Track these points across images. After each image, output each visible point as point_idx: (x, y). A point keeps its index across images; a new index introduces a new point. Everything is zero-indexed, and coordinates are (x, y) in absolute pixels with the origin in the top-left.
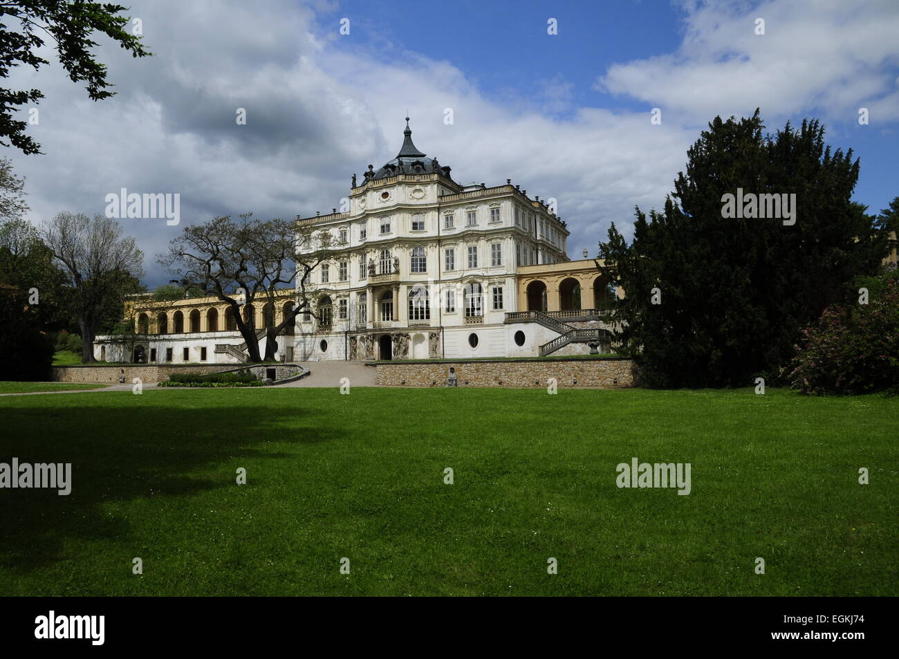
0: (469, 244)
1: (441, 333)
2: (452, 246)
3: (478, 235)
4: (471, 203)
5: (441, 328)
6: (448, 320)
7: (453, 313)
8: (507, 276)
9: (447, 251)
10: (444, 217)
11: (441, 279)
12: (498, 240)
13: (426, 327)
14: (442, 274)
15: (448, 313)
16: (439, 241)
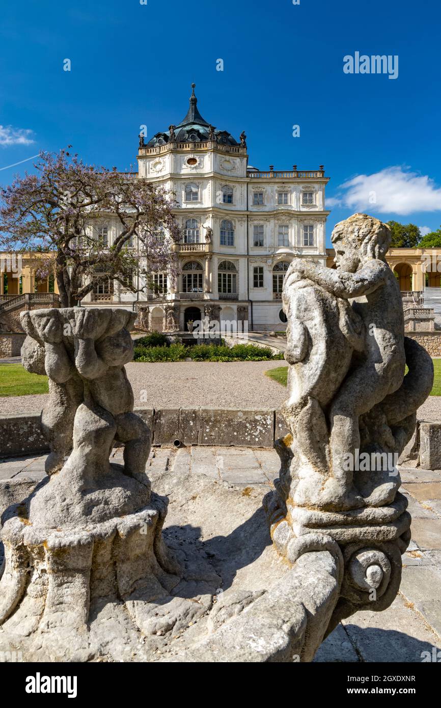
0: (280, 222)
1: (250, 308)
2: (262, 222)
3: (290, 215)
4: (283, 183)
5: (251, 302)
6: (257, 294)
7: (261, 288)
8: (320, 256)
9: (256, 227)
10: (253, 193)
11: (251, 253)
12: (311, 222)
13: (235, 299)
14: (250, 249)
15: (256, 288)
16: (248, 217)
